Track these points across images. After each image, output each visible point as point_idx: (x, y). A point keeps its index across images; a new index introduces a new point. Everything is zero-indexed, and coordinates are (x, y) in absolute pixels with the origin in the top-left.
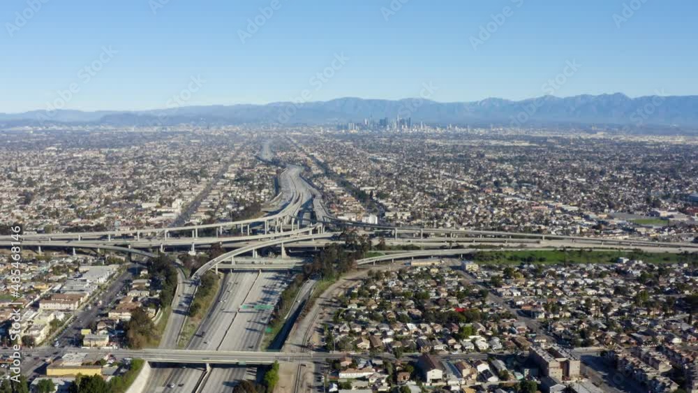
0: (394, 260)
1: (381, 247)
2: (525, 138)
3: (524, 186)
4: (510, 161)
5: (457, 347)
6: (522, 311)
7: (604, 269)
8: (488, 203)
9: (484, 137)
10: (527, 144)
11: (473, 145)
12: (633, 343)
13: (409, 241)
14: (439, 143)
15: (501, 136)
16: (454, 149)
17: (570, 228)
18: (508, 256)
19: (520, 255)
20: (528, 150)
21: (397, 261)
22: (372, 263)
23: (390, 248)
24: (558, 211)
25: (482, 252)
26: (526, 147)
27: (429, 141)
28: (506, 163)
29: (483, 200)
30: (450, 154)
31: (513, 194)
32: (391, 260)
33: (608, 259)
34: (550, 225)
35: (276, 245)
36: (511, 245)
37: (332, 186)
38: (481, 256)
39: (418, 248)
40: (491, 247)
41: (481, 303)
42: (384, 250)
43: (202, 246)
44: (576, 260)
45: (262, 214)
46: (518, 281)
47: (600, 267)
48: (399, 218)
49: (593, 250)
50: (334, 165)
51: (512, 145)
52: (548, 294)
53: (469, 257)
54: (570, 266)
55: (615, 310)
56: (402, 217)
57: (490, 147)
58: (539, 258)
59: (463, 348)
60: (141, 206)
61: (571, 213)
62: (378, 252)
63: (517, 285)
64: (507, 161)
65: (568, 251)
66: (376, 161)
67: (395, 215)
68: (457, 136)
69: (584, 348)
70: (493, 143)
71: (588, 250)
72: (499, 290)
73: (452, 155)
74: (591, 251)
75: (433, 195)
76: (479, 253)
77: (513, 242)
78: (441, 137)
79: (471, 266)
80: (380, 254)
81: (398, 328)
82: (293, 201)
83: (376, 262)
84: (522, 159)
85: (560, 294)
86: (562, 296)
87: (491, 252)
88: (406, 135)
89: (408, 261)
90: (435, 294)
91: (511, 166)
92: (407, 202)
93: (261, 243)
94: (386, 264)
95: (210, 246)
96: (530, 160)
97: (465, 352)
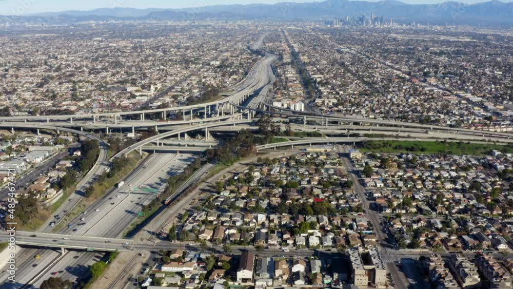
0: (294, 145)
1: (287, 133)
2: (469, 35)
3: (448, 77)
4: (448, 54)
5: (290, 242)
6: (375, 204)
7: (474, 162)
8: (409, 91)
9: (438, 33)
10: (468, 40)
11: (425, 39)
12: (459, 247)
13: (315, 128)
14: (399, 37)
15: (452, 33)
16: (407, 44)
17: (465, 118)
18: (394, 145)
19: (404, 145)
20: (466, 45)
21: (296, 147)
22: (273, 148)
23: (296, 134)
24: (463, 102)
25: (371, 141)
26: (467, 42)
27: (393, 35)
28: (444, 56)
29: (406, 90)
30: (403, 47)
31: (435, 84)
32: (291, 146)
33: (483, 151)
34: (450, 114)
35: (201, 129)
36: (402, 134)
37: (291, 73)
38: (369, 145)
39: (319, 135)
40: (382, 136)
41: (342, 194)
42: (290, 136)
43: (142, 129)
44: (454, 151)
45: (219, 98)
46: (388, 171)
47: (471, 159)
48: (326, 104)
49: (471, 142)
50: (303, 55)
51: (456, 40)
52: (409, 186)
53: (359, 145)
54: (445, 156)
55: (461, 207)
56: (328, 104)
57: (437, 42)
58: (421, 148)
59: (295, 244)
60: (126, 90)
61: (474, 104)
62: (284, 137)
63: (386, 175)
64: (445, 54)
65: (448, 143)
66: (339, 51)
67: (323, 102)
68: (416, 32)
69: (410, 250)
70: (442, 38)
71: (467, 142)
72: (367, 180)
73: (404, 48)
74: (469, 143)
75: (367, 83)
76: (368, 141)
77: (404, 131)
78: (404, 32)
79: (356, 154)
80: (284, 140)
81: (248, 218)
82: (251, 86)
83: (276, 147)
84: (458, 53)
85: (419, 187)
86: (422, 189)
87: (379, 141)
88: (376, 30)
89: (305, 147)
90: (306, 183)
91: (447, 58)
92: (340, 90)
93: (192, 126)
94: (285, 149)
95: (146, 129)
96: (464, 54)
97: (295, 248)
